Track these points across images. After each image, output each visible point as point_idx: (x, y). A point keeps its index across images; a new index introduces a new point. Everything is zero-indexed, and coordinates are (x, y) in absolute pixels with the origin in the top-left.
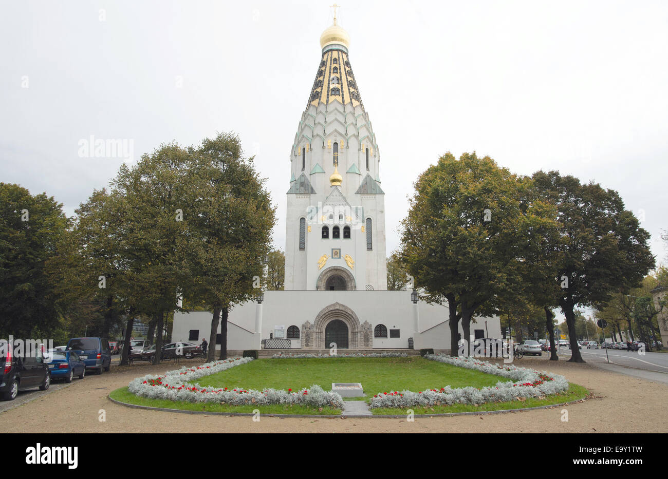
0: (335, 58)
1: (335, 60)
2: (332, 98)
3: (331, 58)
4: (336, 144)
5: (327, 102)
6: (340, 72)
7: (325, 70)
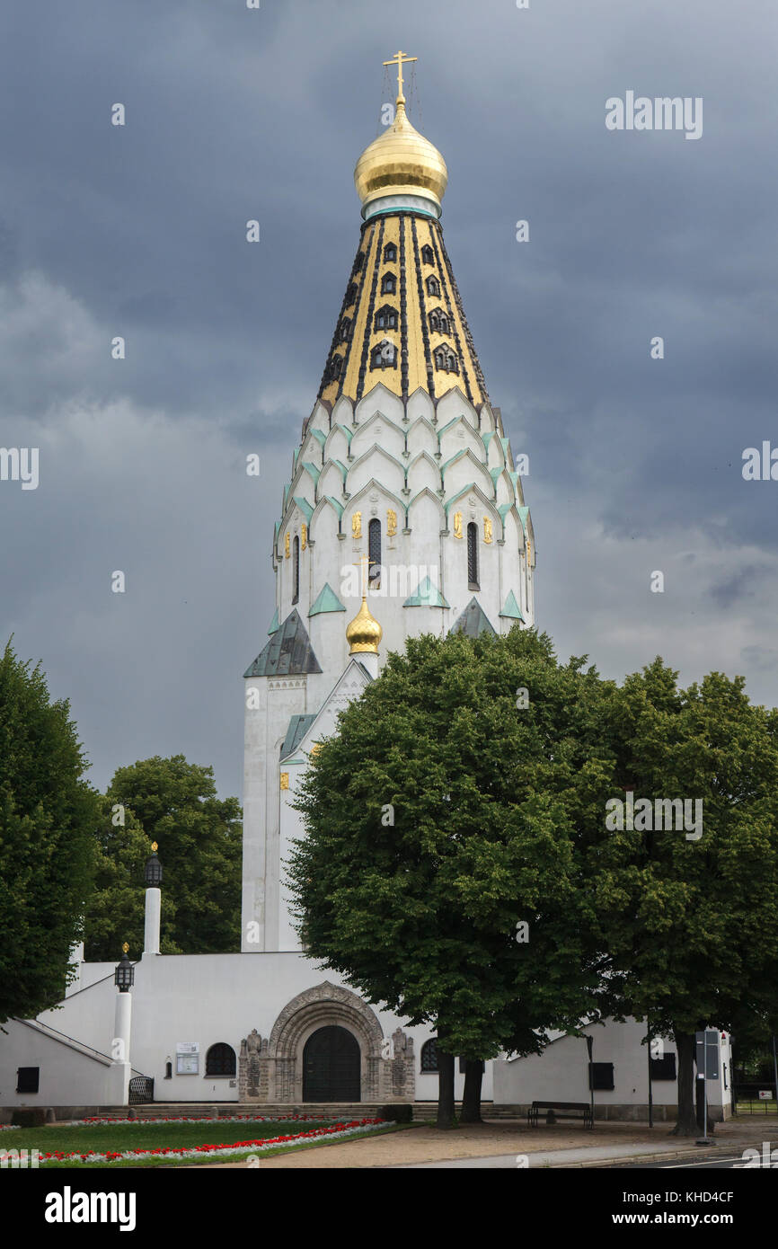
0: (391, 244)
1: (391, 247)
2: (373, 378)
3: (380, 242)
4: (375, 524)
5: (359, 394)
6: (403, 291)
7: (362, 284)
